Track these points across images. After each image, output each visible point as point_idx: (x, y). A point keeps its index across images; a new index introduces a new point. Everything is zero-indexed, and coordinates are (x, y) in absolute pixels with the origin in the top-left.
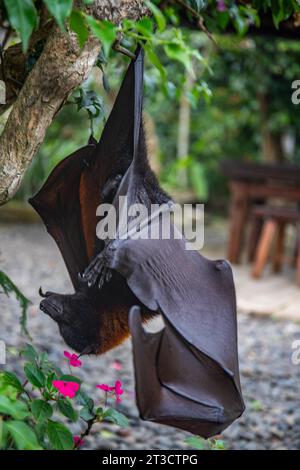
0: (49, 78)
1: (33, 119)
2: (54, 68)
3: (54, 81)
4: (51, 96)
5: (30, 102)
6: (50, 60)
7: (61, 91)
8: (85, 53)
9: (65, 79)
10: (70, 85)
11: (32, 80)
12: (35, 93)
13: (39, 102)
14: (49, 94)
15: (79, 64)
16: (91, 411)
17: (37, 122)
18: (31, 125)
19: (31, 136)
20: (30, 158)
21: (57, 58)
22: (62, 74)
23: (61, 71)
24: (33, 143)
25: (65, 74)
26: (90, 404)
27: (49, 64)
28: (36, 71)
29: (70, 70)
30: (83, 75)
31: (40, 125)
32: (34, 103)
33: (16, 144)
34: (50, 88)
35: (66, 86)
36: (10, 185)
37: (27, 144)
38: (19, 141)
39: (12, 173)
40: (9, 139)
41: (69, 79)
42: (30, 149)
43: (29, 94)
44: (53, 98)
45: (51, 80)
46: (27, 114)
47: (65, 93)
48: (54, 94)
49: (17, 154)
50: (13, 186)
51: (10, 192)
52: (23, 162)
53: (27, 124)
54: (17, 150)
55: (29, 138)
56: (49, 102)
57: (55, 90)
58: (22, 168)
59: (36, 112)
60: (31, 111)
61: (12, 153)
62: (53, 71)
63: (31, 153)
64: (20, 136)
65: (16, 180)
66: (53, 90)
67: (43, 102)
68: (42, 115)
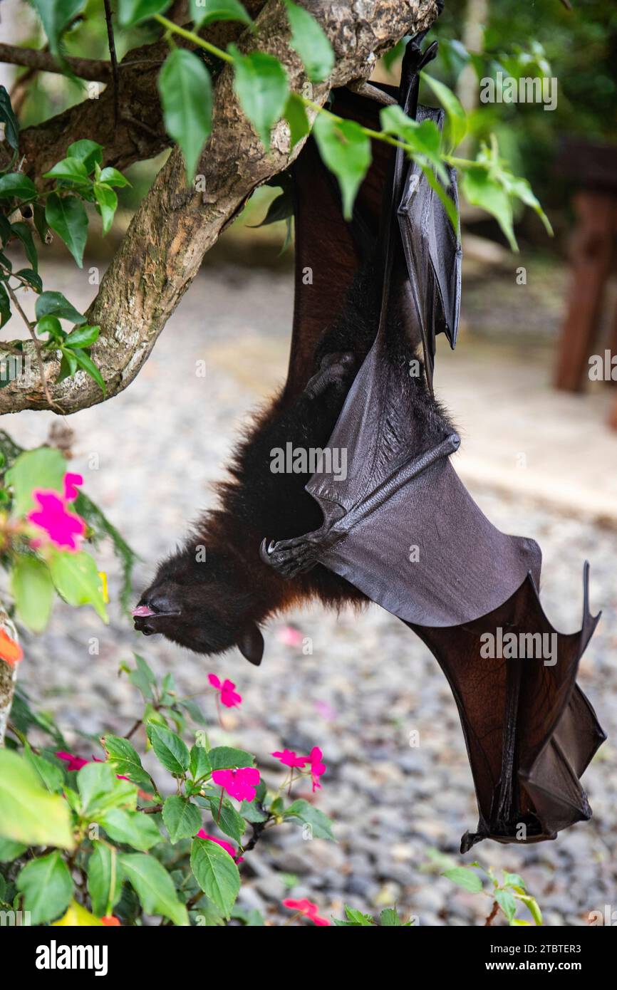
0: (219, 159)
1: (181, 235)
2: (231, 139)
3: (229, 166)
4: (221, 192)
5: (176, 203)
6: (224, 121)
7: (243, 184)
9: (251, 163)
10: (259, 173)
13: (194, 203)
14: (216, 188)
15: (282, 133)
17: (187, 241)
18: (175, 245)
19: (174, 268)
20: (168, 309)
21: (239, 120)
22: (246, 152)
23: (244, 145)
24: (176, 281)
25: (252, 153)
27: (221, 130)
29: (262, 144)
30: (288, 154)
31: (193, 246)
32: (185, 204)
33: (142, 282)
34: (219, 176)
35: (253, 174)
36: (127, 364)
37: (166, 282)
38: (150, 276)
39: (132, 340)
40: (130, 272)
41: (261, 162)
42: (170, 294)
43: (176, 184)
44: (225, 196)
45: (222, 164)
46: (169, 223)
47: (249, 187)
48: (226, 189)
49: (143, 301)
50: (132, 366)
51: (125, 375)
52: (154, 318)
53: (168, 245)
54: (145, 294)
55: (169, 271)
56: (215, 204)
57: (230, 182)
58: (151, 328)
59: (189, 221)
60: (177, 218)
61: (134, 301)
62: (229, 146)
63: (170, 301)
64: (152, 268)
65: (139, 354)
66: (225, 180)
67: (203, 204)
68: (199, 227)
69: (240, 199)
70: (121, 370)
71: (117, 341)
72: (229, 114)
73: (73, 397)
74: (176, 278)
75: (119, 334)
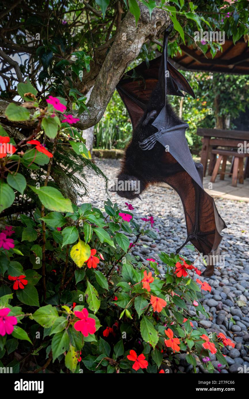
0: (117, 55)
1: (109, 79)
2: (120, 49)
3: (120, 57)
4: (119, 65)
5: (107, 69)
6: (118, 45)
7: (124, 62)
8: (136, 40)
9: (126, 55)
10: (128, 58)
11: (109, 57)
12: (110, 64)
13: (112, 69)
14: (117, 64)
15: (133, 46)
16: (138, 231)
17: (111, 80)
18: (108, 82)
19: (108, 89)
20: (107, 101)
21: (122, 43)
22: (124, 52)
23: (123, 50)
25: (126, 52)
26: (137, 228)
27: (117, 47)
28: (111, 52)
29: (128, 50)
30: (135, 53)
31: (113, 82)
32: (109, 70)
33: (100, 93)
34: (118, 60)
35: (126, 59)
36: (97, 114)
37: (106, 92)
38: (102, 91)
39: (99, 108)
40: (97, 90)
41: (128, 55)
42: (108, 96)
43: (107, 65)
44: (120, 66)
45: (118, 56)
46: (106, 76)
47: (126, 63)
48: (120, 64)
49: (101, 98)
50: (99, 115)
51: (98, 118)
52: (104, 102)
53: (106, 82)
54: (101, 96)
55: (107, 89)
56: (117, 69)
57: (120, 62)
58: (103, 106)
59: (111, 75)
60: (108, 74)
61: (99, 98)
62: (120, 51)
63: (108, 98)
64: (102, 88)
65: (100, 112)
66: (119, 62)
67: (114, 69)
68: (114, 76)
69: (124, 68)
70: (96, 116)
71: (94, 108)
72: (119, 42)
73: (84, 123)
74: (109, 91)
75: (95, 106)
